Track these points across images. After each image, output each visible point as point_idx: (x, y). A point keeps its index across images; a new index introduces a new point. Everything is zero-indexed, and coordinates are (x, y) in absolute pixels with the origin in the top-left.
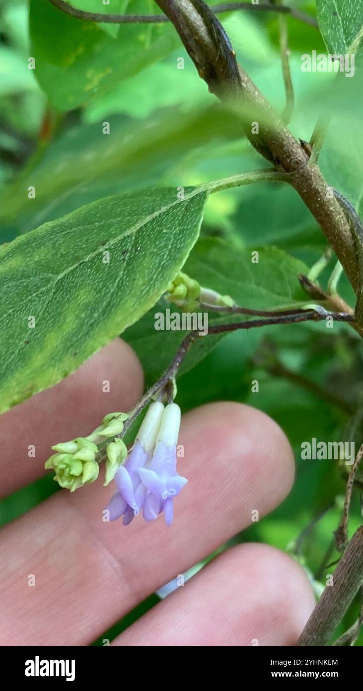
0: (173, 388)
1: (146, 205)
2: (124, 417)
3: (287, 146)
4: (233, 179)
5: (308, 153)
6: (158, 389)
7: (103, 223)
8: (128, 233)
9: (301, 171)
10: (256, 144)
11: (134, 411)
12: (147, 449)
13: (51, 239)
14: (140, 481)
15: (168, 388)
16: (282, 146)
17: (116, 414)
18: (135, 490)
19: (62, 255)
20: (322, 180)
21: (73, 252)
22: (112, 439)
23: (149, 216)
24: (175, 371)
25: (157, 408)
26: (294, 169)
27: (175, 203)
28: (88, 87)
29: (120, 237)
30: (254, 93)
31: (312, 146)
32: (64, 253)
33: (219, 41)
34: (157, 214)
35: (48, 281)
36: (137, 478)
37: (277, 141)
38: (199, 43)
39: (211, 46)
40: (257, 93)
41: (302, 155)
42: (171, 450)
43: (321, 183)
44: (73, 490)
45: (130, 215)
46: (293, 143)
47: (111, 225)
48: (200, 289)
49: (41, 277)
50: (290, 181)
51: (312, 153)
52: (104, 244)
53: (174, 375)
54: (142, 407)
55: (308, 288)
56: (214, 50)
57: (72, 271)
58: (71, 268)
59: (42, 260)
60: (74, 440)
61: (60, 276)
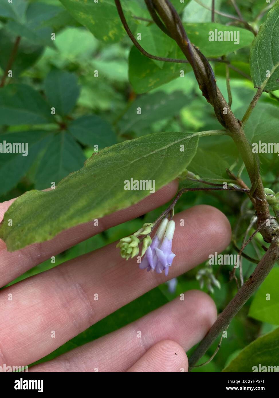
0: (173, 213)
1: (172, 138)
2: (152, 225)
3: (232, 122)
4: (209, 132)
5: (240, 125)
6: (167, 212)
7: (152, 143)
8: (164, 148)
9: (237, 132)
10: (219, 119)
11: (156, 222)
12: (160, 239)
13: (129, 147)
14: (156, 254)
15: (171, 212)
16: (230, 121)
17: (149, 224)
18: (153, 258)
19: (134, 154)
20: (245, 137)
21: (139, 153)
22: (146, 236)
23: (173, 143)
24: (174, 205)
25: (166, 221)
26: (234, 131)
27: (184, 139)
28: (149, 85)
29: (160, 149)
30: (222, 98)
31: (242, 122)
32: (135, 153)
33: (210, 74)
34: (176, 142)
35: (127, 163)
36: (155, 252)
37: (228, 119)
38: (201, 74)
39: (206, 76)
40: (223, 98)
41: (238, 126)
42: (170, 241)
43: (244, 139)
44: (127, 259)
45: (164, 141)
46: (235, 121)
47: (156, 144)
48: (187, 172)
49: (124, 161)
50: (232, 136)
51: (242, 126)
52: (153, 151)
53: (173, 207)
54: (160, 220)
55: (229, 174)
56: (207, 78)
57: (138, 160)
58: (137, 159)
59: (124, 154)
60: (130, 236)
61: (132, 162)
